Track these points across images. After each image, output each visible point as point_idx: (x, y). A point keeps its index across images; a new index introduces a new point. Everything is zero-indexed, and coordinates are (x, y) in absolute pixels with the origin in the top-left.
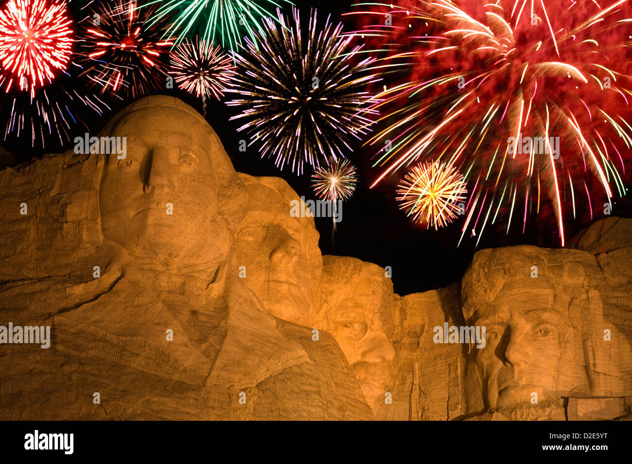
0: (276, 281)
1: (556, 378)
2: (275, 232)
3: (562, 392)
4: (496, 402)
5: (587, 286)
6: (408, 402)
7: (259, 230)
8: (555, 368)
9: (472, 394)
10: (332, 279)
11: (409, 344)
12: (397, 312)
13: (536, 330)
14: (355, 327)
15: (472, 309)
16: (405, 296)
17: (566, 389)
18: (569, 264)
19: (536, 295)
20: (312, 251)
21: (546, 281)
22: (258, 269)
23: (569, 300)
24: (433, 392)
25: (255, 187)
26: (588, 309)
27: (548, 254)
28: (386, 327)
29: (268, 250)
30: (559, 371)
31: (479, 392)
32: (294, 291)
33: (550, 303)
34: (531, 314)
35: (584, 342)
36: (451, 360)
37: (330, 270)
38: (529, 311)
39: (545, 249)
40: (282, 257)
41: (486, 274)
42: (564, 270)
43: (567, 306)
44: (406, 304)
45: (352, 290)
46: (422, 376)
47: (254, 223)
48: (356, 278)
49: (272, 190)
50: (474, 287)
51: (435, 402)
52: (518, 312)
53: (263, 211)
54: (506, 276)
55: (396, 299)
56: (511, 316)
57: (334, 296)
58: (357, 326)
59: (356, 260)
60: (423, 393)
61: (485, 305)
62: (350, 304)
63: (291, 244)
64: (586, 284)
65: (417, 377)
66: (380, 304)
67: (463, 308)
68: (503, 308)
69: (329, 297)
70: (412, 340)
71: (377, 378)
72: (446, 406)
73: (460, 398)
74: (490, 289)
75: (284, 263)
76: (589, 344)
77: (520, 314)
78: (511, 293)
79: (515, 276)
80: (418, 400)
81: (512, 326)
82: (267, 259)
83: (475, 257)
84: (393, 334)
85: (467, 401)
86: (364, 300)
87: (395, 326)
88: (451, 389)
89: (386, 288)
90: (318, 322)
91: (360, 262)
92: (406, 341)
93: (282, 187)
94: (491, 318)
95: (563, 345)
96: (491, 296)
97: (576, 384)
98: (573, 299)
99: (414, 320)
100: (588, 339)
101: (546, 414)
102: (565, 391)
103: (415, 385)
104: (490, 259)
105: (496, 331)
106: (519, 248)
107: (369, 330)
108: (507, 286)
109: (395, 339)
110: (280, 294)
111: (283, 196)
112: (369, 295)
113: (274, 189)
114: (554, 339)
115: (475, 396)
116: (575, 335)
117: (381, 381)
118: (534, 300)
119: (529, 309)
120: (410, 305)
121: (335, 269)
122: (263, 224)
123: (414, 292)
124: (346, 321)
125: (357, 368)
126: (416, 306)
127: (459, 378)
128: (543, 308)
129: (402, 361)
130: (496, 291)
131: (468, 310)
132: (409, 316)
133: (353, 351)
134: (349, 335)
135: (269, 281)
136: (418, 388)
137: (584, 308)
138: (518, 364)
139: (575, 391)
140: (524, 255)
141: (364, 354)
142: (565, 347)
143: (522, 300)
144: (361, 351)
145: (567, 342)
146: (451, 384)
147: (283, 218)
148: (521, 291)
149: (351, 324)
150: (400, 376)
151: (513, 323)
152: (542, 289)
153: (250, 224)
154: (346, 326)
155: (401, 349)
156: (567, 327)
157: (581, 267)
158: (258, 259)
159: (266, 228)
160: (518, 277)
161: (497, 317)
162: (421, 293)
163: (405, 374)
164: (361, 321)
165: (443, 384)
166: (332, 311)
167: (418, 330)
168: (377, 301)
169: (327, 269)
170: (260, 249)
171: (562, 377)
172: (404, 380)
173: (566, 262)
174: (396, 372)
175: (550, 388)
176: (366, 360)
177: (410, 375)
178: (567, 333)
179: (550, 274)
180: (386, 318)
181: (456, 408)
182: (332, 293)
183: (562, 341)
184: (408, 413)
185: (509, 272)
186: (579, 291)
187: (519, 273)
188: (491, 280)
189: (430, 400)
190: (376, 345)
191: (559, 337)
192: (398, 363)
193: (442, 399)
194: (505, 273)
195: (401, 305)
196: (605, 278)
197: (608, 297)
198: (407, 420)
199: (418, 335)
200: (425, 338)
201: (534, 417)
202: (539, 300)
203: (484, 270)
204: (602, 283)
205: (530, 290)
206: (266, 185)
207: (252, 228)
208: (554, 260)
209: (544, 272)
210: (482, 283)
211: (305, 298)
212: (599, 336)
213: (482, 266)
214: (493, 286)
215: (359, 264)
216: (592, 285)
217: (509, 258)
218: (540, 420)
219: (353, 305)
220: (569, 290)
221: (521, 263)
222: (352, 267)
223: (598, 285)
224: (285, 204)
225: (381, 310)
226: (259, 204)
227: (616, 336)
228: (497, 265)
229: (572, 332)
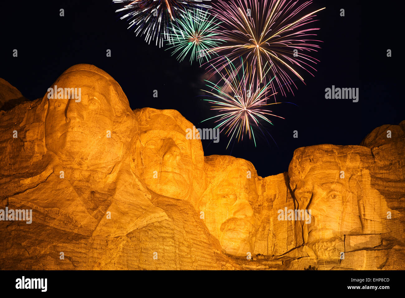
0: (166, 172)
1: (340, 224)
2: (167, 142)
3: (345, 232)
4: (307, 239)
5: (362, 167)
6: (267, 241)
7: (159, 141)
8: (340, 218)
9: (298, 235)
10: (214, 169)
11: (268, 206)
12: (260, 187)
13: (329, 195)
14: (230, 197)
15: (294, 184)
16: (265, 177)
17: (347, 230)
18: (351, 154)
19: (328, 174)
20: (197, 152)
21: (335, 165)
22: (155, 165)
23: (350, 176)
24: (280, 235)
25: (158, 116)
26: (362, 181)
27: (339, 149)
29: (162, 153)
30: (342, 220)
31: (301, 234)
32: (177, 177)
33: (337, 178)
34: (324, 186)
35: (358, 201)
37: (213, 164)
38: (323, 184)
40: (170, 157)
41: (300, 162)
42: (347, 158)
43: (348, 180)
44: (265, 182)
45: (226, 175)
46: (274, 225)
47: (155, 138)
48: (229, 168)
49: (169, 117)
50: (293, 171)
51: (280, 241)
52: (317, 185)
53: (161, 130)
54: (311, 163)
55: (259, 180)
56: (313, 188)
57: (215, 179)
58: (232, 197)
59: (231, 157)
60: (275, 236)
61: (300, 181)
62: (225, 184)
63: (174, 149)
64: (361, 166)
65: (272, 226)
66: (245, 182)
68: (308, 183)
69: (212, 180)
70: (269, 204)
71: (242, 227)
72: (286, 243)
73: (293, 238)
74: (302, 171)
75: (172, 160)
76: (361, 202)
77: (318, 186)
78: (313, 173)
79: (317, 163)
80: (272, 240)
81: (314, 193)
82: (161, 158)
83: (294, 152)
84: (257, 200)
85: (296, 240)
86: (234, 181)
87: (258, 196)
88: (289, 232)
90: (206, 195)
92: (266, 204)
93: (176, 115)
94: (302, 188)
95: (344, 204)
96: (303, 176)
97: (354, 227)
98: (352, 175)
99: (270, 192)
100: (360, 200)
101: (333, 245)
102: (347, 231)
103: (270, 231)
104: (303, 153)
105: (306, 196)
106: (320, 146)
107: (238, 199)
108: (312, 169)
109: (259, 204)
110: (167, 180)
111: (176, 120)
112: (237, 178)
113: (171, 116)
114: (339, 200)
115: (299, 236)
116: (353, 197)
117: (245, 229)
118: (327, 177)
119: (323, 182)
120: (268, 183)
121: (216, 163)
122: (161, 138)
123: (271, 175)
124: (223, 194)
125: (229, 222)
126: (271, 183)
127: (293, 226)
128: (331, 182)
129: (264, 217)
130: (305, 173)
131: (293, 185)
132: (267, 189)
133: (227, 211)
134: (226, 202)
135: (161, 172)
136: (272, 233)
137: (359, 181)
138: (317, 216)
139: (353, 231)
140: (323, 150)
141: (235, 213)
142: (346, 205)
143: (320, 177)
144: (233, 211)
145: (348, 202)
146: (289, 230)
147: (174, 134)
148: (320, 172)
149: (227, 195)
150: (262, 226)
151: (314, 191)
152: (332, 171)
153: (153, 138)
154: (224, 197)
155: (263, 210)
156: (348, 193)
157: (358, 156)
158: (155, 159)
159: (163, 140)
160: (318, 164)
161: (305, 188)
162: (275, 175)
163: (265, 224)
164: (233, 193)
165: (285, 229)
166: (214, 188)
167: (273, 197)
168: (243, 181)
170: (158, 153)
171: (345, 223)
172: (264, 228)
173: (349, 153)
175: (337, 230)
176: (236, 217)
177: (268, 225)
178: (348, 196)
179: (338, 161)
180: (250, 191)
181: (291, 244)
182: (214, 177)
183: (344, 201)
184: (266, 248)
185: (313, 161)
186: (356, 170)
187: (319, 161)
188: (302, 166)
189: (278, 240)
191: (343, 199)
192: (261, 218)
193: (284, 238)
194: (311, 161)
195: (262, 183)
196: (375, 162)
197: (376, 173)
198: (266, 251)
199: (272, 201)
200: (276, 202)
201: (326, 248)
202: (330, 177)
203: (298, 160)
204: (372, 165)
205: (325, 171)
206: (166, 114)
207: (154, 140)
208: (342, 152)
209: (335, 160)
210: (297, 168)
211: (185, 181)
212: (368, 197)
213: (298, 158)
214: (304, 170)
215: (232, 159)
216: (364, 166)
217: (313, 152)
218: (328, 249)
219: (227, 184)
220: (350, 171)
221: (321, 155)
222: (227, 161)
223: (369, 167)
224: (176, 126)
225: (246, 187)
226: (159, 126)
227: (379, 197)
228: (306, 156)
229: (351, 195)
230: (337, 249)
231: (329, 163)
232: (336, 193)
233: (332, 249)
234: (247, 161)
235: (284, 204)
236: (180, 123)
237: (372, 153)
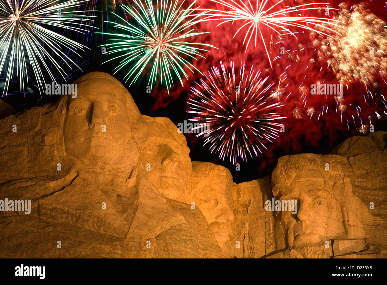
0: (166, 177)
1: (326, 229)
2: (164, 149)
3: (330, 236)
4: (292, 243)
5: (343, 176)
6: (242, 245)
7: (155, 147)
8: (326, 223)
9: (279, 239)
10: (198, 175)
11: (242, 211)
12: (235, 193)
13: (315, 202)
14: (211, 202)
15: (278, 190)
16: (240, 184)
17: (332, 235)
18: (332, 163)
19: (314, 182)
20: (186, 159)
21: (319, 173)
22: (155, 170)
23: (333, 184)
24: (257, 239)
25: (152, 123)
26: (344, 189)
27: (320, 158)
28: (229, 202)
29: (160, 159)
30: (328, 225)
31: (283, 238)
32: (176, 182)
33: (322, 186)
34: (311, 192)
35: (342, 208)
36: (266, 220)
37: (196, 170)
38: (310, 191)
39: (319, 155)
40: (168, 163)
41: (285, 170)
43: (332, 187)
44: (240, 188)
45: (209, 181)
46: (250, 229)
47: (152, 144)
48: (211, 174)
49: (162, 124)
50: (278, 178)
51: (258, 244)
52: (304, 192)
53: (157, 137)
54: (296, 171)
55: (234, 186)
56: (300, 194)
57: (199, 184)
58: (212, 202)
59: (211, 163)
60: (250, 239)
61: (285, 188)
62: (208, 189)
63: (174, 155)
64: (342, 174)
65: (247, 230)
66: (225, 188)
67: (273, 190)
68: (295, 189)
69: (196, 186)
70: (244, 209)
71: (224, 231)
72: (264, 246)
73: (272, 242)
74: (288, 179)
75: (170, 166)
76: (345, 209)
77: (305, 192)
78: (299, 181)
79: (302, 171)
80: (248, 243)
81: (301, 200)
82: (160, 164)
83: (278, 161)
84: (233, 205)
85: (276, 243)
86: (216, 187)
87: (234, 201)
88: (267, 236)
89: (228, 180)
90: (190, 200)
91: (213, 165)
92: (241, 209)
93: (168, 122)
94: (289, 195)
95: (330, 210)
96: (289, 183)
97: (338, 232)
98: (335, 183)
99: (245, 198)
100: (344, 206)
101: (321, 250)
102: (332, 236)
103: (246, 235)
104: (288, 162)
106: (304, 155)
107: (219, 204)
108: (298, 177)
109: (234, 209)
110: (168, 184)
111: (168, 128)
112: (219, 184)
114: (325, 206)
115: (281, 240)
116: (336, 204)
117: (227, 233)
118: (313, 184)
119: (311, 189)
120: (242, 189)
121: (199, 169)
122: (157, 144)
123: (245, 181)
124: (206, 199)
125: (213, 225)
126: (246, 189)
127: (271, 230)
128: (318, 189)
129: (239, 221)
130: (291, 180)
131: (276, 191)
132: (242, 195)
133: (210, 216)
134: (207, 207)
135: (161, 177)
136: (248, 236)
137: (342, 188)
138: (305, 221)
139: (337, 236)
140: (307, 159)
141: (217, 218)
142: (331, 211)
143: (306, 184)
144: (215, 216)
145: (332, 208)
146: (266, 234)
147: (169, 140)
148: (306, 179)
149: (209, 200)
150: (237, 230)
151: (301, 198)
152: (317, 178)
153: (150, 144)
154: (206, 202)
155: (238, 214)
156: (332, 200)
157: (339, 165)
158: (155, 164)
159: (159, 146)
160: (303, 172)
161: (292, 194)
162: (249, 182)
163: (241, 228)
164: (214, 199)
165: (262, 233)
166: (198, 193)
167: (247, 203)
168: (224, 187)
169: (194, 169)
170: (156, 159)
171: (330, 228)
172: (240, 232)
174: (235, 227)
175: (323, 235)
176: (218, 221)
177: (243, 229)
178: (332, 203)
179: (322, 169)
180: (229, 197)
181: (270, 247)
182: (198, 183)
183: (329, 208)
184: (242, 251)
185: (299, 169)
186: (338, 178)
187: (304, 169)
188: (288, 174)
189: (255, 243)
190: (223, 212)
191: (328, 205)
192: (236, 222)
193: (262, 242)
194: (296, 169)
195: (237, 189)
196: (353, 171)
197: (355, 182)
198: (242, 255)
199: (247, 206)
200: (251, 208)
201: (315, 252)
202: (316, 184)
203: (284, 168)
204: (351, 174)
205: (310, 179)
206: (159, 122)
207: (151, 146)
208: (324, 161)
209: (318, 168)
210: (283, 175)
211: (182, 186)
212: (350, 204)
213: (283, 166)
214: (290, 177)
215: (213, 166)
216: (346, 175)
217: (298, 161)
218: (318, 253)
219: (210, 189)
220: (333, 178)
221: (306, 163)
222: (209, 168)
223: (349, 175)
224: (169, 133)
225: (226, 192)
226: (155, 132)
227: (360, 204)
228: (291, 165)
229: (335, 202)
230: (326, 253)
231: (314, 171)
232: (322, 199)
233: (321, 253)
234: (225, 168)
235: (260, 209)
236: (172, 130)
237: (349, 162)
